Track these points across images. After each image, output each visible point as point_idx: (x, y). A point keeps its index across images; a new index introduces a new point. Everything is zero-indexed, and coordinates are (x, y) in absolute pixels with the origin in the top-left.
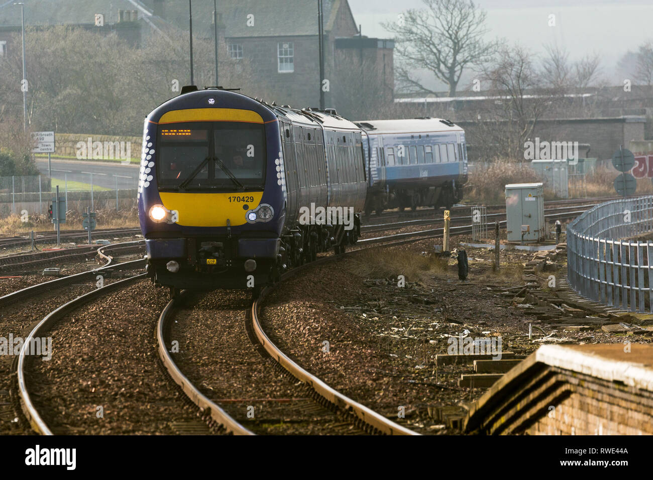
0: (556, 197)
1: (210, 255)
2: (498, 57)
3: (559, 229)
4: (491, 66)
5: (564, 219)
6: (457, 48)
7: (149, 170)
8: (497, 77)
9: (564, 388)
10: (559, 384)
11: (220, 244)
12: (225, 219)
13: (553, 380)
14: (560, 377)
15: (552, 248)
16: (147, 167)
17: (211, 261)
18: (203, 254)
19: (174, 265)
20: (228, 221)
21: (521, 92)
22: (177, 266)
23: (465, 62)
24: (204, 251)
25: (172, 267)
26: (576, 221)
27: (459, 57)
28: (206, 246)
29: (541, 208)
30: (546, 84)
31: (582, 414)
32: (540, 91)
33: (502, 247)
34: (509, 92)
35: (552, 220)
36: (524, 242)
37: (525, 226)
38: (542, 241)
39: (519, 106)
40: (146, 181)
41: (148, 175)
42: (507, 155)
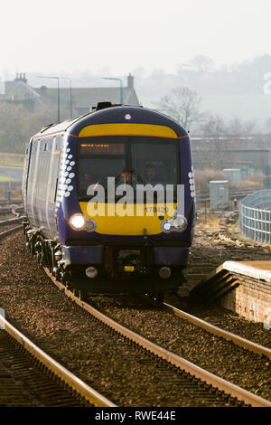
0: (235, 188)
1: (127, 262)
2: (207, 119)
3: (236, 203)
4: (204, 123)
5: (238, 198)
6: (188, 114)
7: (69, 181)
8: (207, 129)
9: (236, 282)
10: (234, 280)
11: (138, 252)
12: (142, 229)
13: (231, 278)
14: (234, 277)
15: (232, 212)
16: (67, 177)
17: (129, 268)
18: (121, 262)
19: (93, 271)
20: (145, 230)
21: (219, 136)
22: (96, 272)
23: (191, 121)
24: (122, 258)
25: (91, 273)
26: (243, 200)
27: (189, 119)
28: (123, 254)
29: (227, 193)
30: (230, 132)
31: (245, 295)
32: (227, 136)
33: (208, 212)
34: (213, 136)
35: (232, 199)
36: (218, 209)
37: (219, 202)
38: (227, 209)
39: (218, 143)
40: (66, 191)
41: (69, 185)
42: (211, 166)
